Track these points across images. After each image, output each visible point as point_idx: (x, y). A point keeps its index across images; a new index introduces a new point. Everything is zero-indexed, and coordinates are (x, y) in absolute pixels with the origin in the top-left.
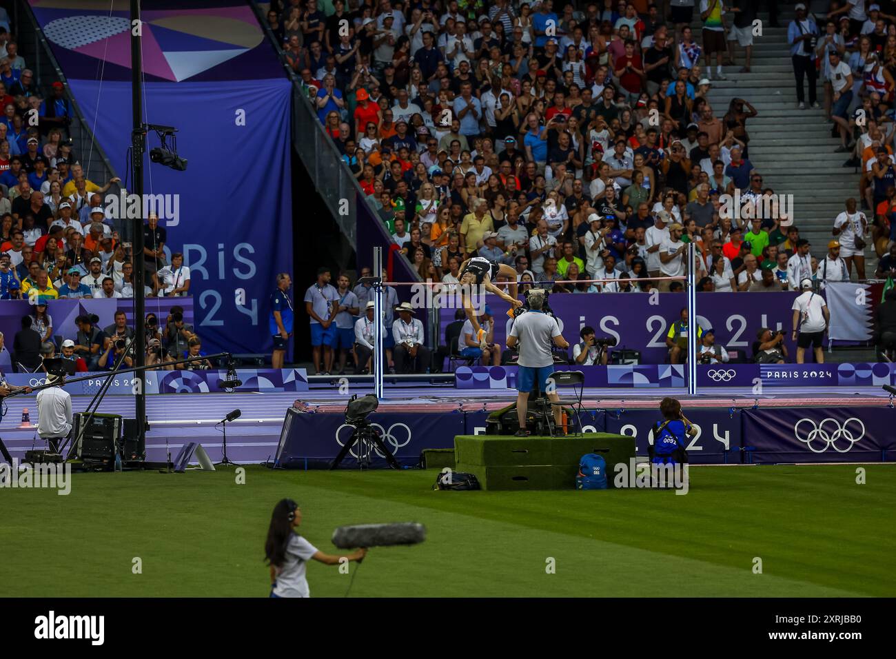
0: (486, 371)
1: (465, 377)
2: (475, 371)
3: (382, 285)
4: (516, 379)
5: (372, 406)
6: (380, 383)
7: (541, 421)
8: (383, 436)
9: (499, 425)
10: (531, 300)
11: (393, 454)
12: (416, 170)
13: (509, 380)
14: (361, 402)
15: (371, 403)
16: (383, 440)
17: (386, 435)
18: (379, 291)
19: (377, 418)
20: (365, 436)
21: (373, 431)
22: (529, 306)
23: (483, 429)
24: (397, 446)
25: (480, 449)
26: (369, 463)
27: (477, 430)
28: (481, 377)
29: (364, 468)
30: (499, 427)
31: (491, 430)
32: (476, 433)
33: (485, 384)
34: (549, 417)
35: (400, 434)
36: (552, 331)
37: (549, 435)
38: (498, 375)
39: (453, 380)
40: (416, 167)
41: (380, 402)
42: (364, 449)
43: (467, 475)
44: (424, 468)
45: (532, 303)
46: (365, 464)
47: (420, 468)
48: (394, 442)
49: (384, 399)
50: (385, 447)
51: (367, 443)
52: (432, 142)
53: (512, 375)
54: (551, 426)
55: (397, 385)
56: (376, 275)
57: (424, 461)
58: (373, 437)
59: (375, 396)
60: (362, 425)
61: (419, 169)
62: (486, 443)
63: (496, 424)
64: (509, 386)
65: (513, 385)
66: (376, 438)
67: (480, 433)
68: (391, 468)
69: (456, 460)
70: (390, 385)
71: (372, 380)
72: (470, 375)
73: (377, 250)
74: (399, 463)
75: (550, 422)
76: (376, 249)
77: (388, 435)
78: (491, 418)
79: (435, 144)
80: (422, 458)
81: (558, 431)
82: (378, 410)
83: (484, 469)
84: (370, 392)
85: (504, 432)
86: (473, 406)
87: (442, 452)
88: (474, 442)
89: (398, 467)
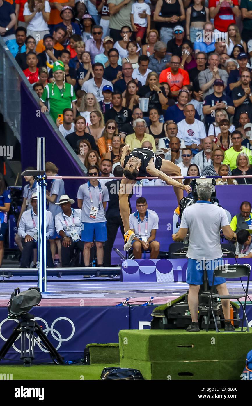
0: (152, 264)
1: (131, 270)
2: (141, 265)
3: (45, 179)
4: (183, 272)
5: (35, 300)
6: (43, 276)
7: (207, 316)
8: (47, 330)
9: (164, 319)
10: (199, 191)
11: (57, 349)
12: (81, 58)
13: (176, 273)
14: (25, 296)
15: (34, 297)
16: (46, 335)
17: (50, 330)
18: (42, 186)
19: (41, 312)
20: (28, 331)
21: (36, 326)
22: (196, 197)
23: (148, 323)
24: (61, 340)
25: (145, 344)
26: (32, 359)
27: (141, 324)
28: (147, 270)
29: (28, 363)
30: (164, 321)
31: (156, 324)
32: (141, 327)
33: (152, 278)
34: (215, 311)
35: (63, 328)
36: (221, 221)
37: (215, 329)
38: (165, 269)
39: (119, 272)
40: (81, 55)
41: (43, 296)
42: (27, 344)
43: (132, 370)
44: (89, 363)
45: (201, 194)
46: (28, 359)
47: (85, 363)
48: (58, 337)
49: (47, 293)
50: (48, 341)
51: (31, 338)
52: (97, 30)
53: (179, 268)
54: (217, 321)
55: (62, 278)
56: (39, 169)
57: (88, 355)
58: (36, 331)
59: (38, 289)
60: (25, 319)
61: (85, 58)
62: (151, 338)
63: (161, 318)
64: (176, 280)
65: (180, 279)
66: (39, 333)
67: (145, 327)
68: (55, 364)
69: (121, 355)
70: (55, 278)
71: (35, 273)
72: (137, 268)
73: (41, 142)
74: (63, 358)
75: (216, 316)
76: (39, 139)
77: (52, 330)
78: (156, 312)
79: (100, 33)
80: (86, 354)
81: (223, 325)
82: (41, 304)
83: (149, 364)
84: (34, 285)
85: (170, 326)
86: (138, 300)
87: (107, 347)
88: (138, 338)
89: (62, 362)
